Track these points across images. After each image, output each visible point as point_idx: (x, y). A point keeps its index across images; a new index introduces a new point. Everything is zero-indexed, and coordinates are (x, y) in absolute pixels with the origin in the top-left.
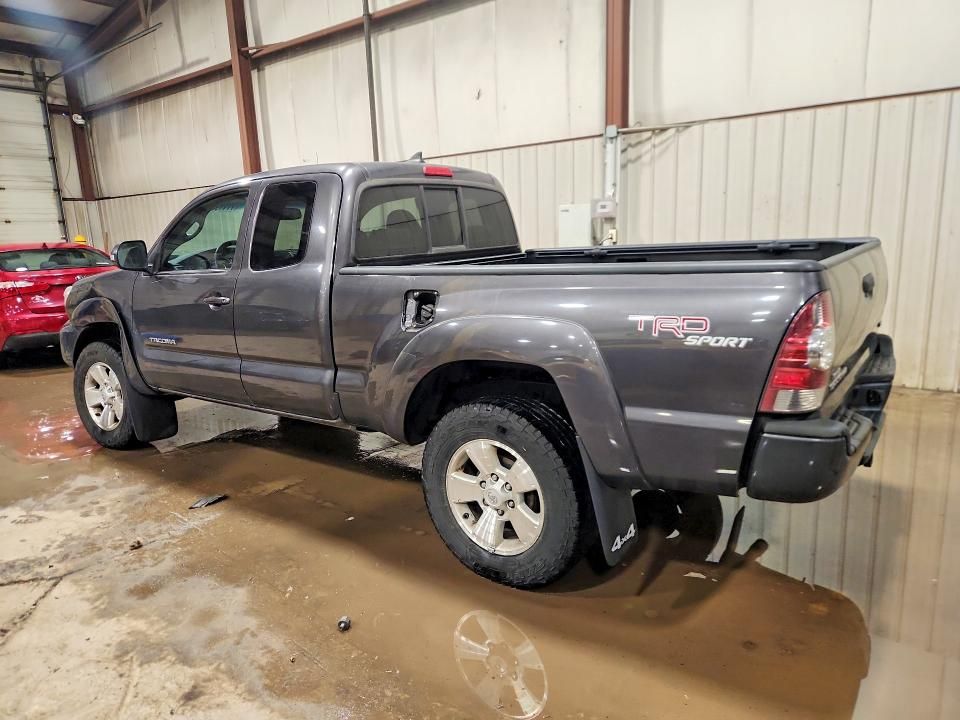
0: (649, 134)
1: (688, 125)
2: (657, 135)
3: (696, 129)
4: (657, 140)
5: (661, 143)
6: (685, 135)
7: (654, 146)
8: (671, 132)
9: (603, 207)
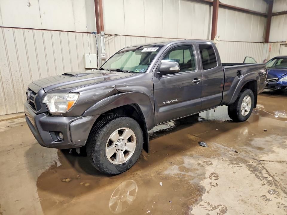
0: (107, 36)
1: (117, 35)
2: (109, 36)
3: (119, 36)
4: (110, 38)
5: (111, 39)
6: (116, 38)
7: (109, 39)
8: (113, 36)
9: (103, 56)
